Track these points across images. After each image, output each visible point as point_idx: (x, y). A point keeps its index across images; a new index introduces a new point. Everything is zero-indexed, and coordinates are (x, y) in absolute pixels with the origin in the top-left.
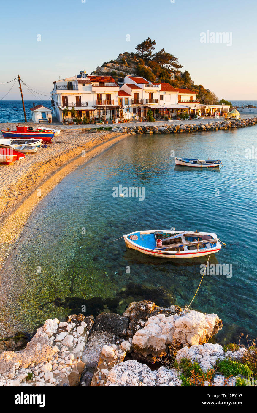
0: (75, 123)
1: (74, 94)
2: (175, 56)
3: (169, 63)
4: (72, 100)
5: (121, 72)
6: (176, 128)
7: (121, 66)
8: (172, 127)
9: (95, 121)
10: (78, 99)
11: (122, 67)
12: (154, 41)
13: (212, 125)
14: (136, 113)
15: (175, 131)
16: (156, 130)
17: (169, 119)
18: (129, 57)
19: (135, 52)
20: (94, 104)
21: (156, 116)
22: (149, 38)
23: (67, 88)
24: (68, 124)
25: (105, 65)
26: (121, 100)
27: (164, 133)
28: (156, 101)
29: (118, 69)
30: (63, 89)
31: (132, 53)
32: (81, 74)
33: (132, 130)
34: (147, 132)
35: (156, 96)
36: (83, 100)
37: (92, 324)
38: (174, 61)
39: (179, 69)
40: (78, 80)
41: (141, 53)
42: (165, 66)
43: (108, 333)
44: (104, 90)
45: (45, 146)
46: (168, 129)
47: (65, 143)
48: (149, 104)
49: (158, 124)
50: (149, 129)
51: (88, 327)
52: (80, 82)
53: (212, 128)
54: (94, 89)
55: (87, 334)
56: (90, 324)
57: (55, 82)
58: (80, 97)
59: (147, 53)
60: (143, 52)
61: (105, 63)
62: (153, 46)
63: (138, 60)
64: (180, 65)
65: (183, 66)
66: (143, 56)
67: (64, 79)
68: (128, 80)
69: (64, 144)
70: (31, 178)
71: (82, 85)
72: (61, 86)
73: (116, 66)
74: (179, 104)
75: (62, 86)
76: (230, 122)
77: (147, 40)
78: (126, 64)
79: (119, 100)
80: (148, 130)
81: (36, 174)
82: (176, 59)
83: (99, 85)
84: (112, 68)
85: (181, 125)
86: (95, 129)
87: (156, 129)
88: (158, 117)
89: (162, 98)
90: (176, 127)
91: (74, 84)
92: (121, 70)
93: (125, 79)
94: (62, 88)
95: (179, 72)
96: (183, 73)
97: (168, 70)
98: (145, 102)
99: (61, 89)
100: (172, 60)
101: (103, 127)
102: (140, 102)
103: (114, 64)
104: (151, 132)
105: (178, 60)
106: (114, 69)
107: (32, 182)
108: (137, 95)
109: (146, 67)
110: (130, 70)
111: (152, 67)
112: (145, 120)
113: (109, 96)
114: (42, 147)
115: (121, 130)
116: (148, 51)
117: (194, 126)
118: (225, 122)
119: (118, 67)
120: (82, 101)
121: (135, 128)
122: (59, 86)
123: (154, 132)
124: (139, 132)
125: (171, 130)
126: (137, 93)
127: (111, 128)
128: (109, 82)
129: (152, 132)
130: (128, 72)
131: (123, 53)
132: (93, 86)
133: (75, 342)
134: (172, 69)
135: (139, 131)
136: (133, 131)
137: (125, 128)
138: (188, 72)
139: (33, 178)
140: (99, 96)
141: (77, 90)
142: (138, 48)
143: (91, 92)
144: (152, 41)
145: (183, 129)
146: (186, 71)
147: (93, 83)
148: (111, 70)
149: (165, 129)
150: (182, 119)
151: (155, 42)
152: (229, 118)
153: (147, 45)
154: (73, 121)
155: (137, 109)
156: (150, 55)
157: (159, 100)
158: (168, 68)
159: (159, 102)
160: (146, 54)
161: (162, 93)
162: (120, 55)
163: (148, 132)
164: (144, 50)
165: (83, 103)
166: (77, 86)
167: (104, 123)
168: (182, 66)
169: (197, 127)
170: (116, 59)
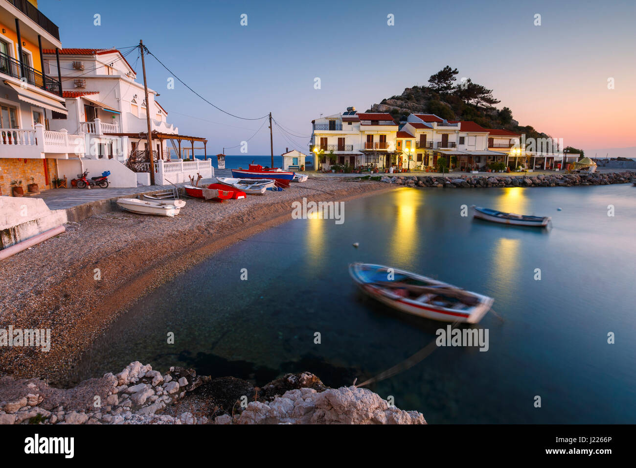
0: (333, 171)
1: (336, 135)
2: (487, 88)
3: (477, 98)
4: (333, 142)
5: (405, 109)
6: (480, 181)
7: (406, 102)
8: (475, 180)
9: (361, 169)
10: (341, 142)
11: (407, 104)
12: (456, 69)
13: (544, 180)
14: (421, 161)
15: (479, 185)
16: (448, 182)
17: (472, 170)
18: (418, 91)
19: (428, 85)
20: (363, 148)
21: (452, 167)
22: (448, 67)
23: (328, 127)
24: (323, 173)
25: (384, 102)
26: (399, 144)
27: (460, 186)
28: (453, 145)
29: (401, 106)
30: (322, 129)
31: (423, 87)
32: (349, 111)
33: (411, 181)
34: (433, 185)
35: (452, 138)
36: (348, 142)
37: (196, 385)
38: (486, 95)
39: (493, 106)
40: (343, 118)
41: (436, 86)
42: (472, 101)
43: (212, 402)
44: (376, 131)
45: (278, 189)
46: (468, 182)
47: (307, 188)
48: (441, 149)
49: (453, 175)
50: (437, 181)
51: (189, 387)
52: (344, 120)
53: (543, 183)
54: (362, 128)
55: (179, 395)
56: (194, 383)
57: (314, 121)
58: (344, 138)
59: (445, 85)
60: (439, 85)
61: (385, 100)
62: (454, 76)
63: (431, 95)
64: (496, 99)
65: (500, 101)
66: (439, 90)
67: (326, 116)
68: (414, 117)
69: (305, 189)
70: (242, 219)
71: (347, 123)
72: (320, 125)
73: (399, 102)
74: (490, 149)
75: (322, 125)
76: (577, 176)
77: (445, 69)
78: (413, 99)
79: (397, 144)
80: (436, 183)
81: (251, 215)
82: (488, 92)
83: (370, 124)
84: (393, 105)
85: (489, 178)
86: (358, 178)
87: (448, 180)
88: (456, 167)
89: (462, 141)
90: (480, 179)
91: (337, 122)
92: (406, 108)
93: (409, 118)
94: (321, 127)
95: (494, 109)
96: (500, 111)
97: (476, 107)
98: (435, 146)
99: (320, 129)
100: (483, 94)
101: (370, 176)
102: (427, 145)
103: (396, 100)
104: (440, 185)
105: (492, 93)
106: (396, 106)
107: (241, 222)
108: (423, 137)
109: (442, 103)
110: (418, 108)
111: (451, 103)
112: (434, 171)
113: (383, 138)
114: (275, 190)
115: (394, 181)
116: (446, 84)
117: (512, 179)
118: (568, 176)
119: (402, 103)
120: (345, 144)
121: (416, 179)
122: (317, 125)
123: (445, 185)
124: (422, 184)
125: (473, 184)
126: (425, 134)
127: (380, 177)
128: (386, 120)
129: (442, 185)
130: (415, 110)
131: (411, 87)
132: (361, 124)
133: (151, 400)
134: (483, 105)
135: (421, 182)
136: (413, 183)
137: (400, 178)
138: (508, 109)
139: (245, 219)
140: (370, 138)
141: (341, 129)
142: (433, 79)
143: (359, 133)
144: (453, 69)
145: (492, 183)
146: (505, 108)
147: (362, 122)
148: (392, 108)
149: (462, 182)
150: (494, 171)
151: (457, 71)
152: (577, 170)
153: (446, 74)
154: (330, 169)
155: (423, 156)
156: (449, 87)
157: (457, 143)
158: (477, 104)
159: (457, 146)
160: (444, 87)
161: (462, 134)
162: (406, 89)
163: (435, 185)
164: (441, 82)
165: (348, 146)
166: (341, 125)
167: (372, 172)
168: (498, 100)
169: (518, 181)
170: (400, 95)
